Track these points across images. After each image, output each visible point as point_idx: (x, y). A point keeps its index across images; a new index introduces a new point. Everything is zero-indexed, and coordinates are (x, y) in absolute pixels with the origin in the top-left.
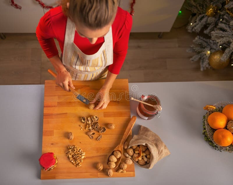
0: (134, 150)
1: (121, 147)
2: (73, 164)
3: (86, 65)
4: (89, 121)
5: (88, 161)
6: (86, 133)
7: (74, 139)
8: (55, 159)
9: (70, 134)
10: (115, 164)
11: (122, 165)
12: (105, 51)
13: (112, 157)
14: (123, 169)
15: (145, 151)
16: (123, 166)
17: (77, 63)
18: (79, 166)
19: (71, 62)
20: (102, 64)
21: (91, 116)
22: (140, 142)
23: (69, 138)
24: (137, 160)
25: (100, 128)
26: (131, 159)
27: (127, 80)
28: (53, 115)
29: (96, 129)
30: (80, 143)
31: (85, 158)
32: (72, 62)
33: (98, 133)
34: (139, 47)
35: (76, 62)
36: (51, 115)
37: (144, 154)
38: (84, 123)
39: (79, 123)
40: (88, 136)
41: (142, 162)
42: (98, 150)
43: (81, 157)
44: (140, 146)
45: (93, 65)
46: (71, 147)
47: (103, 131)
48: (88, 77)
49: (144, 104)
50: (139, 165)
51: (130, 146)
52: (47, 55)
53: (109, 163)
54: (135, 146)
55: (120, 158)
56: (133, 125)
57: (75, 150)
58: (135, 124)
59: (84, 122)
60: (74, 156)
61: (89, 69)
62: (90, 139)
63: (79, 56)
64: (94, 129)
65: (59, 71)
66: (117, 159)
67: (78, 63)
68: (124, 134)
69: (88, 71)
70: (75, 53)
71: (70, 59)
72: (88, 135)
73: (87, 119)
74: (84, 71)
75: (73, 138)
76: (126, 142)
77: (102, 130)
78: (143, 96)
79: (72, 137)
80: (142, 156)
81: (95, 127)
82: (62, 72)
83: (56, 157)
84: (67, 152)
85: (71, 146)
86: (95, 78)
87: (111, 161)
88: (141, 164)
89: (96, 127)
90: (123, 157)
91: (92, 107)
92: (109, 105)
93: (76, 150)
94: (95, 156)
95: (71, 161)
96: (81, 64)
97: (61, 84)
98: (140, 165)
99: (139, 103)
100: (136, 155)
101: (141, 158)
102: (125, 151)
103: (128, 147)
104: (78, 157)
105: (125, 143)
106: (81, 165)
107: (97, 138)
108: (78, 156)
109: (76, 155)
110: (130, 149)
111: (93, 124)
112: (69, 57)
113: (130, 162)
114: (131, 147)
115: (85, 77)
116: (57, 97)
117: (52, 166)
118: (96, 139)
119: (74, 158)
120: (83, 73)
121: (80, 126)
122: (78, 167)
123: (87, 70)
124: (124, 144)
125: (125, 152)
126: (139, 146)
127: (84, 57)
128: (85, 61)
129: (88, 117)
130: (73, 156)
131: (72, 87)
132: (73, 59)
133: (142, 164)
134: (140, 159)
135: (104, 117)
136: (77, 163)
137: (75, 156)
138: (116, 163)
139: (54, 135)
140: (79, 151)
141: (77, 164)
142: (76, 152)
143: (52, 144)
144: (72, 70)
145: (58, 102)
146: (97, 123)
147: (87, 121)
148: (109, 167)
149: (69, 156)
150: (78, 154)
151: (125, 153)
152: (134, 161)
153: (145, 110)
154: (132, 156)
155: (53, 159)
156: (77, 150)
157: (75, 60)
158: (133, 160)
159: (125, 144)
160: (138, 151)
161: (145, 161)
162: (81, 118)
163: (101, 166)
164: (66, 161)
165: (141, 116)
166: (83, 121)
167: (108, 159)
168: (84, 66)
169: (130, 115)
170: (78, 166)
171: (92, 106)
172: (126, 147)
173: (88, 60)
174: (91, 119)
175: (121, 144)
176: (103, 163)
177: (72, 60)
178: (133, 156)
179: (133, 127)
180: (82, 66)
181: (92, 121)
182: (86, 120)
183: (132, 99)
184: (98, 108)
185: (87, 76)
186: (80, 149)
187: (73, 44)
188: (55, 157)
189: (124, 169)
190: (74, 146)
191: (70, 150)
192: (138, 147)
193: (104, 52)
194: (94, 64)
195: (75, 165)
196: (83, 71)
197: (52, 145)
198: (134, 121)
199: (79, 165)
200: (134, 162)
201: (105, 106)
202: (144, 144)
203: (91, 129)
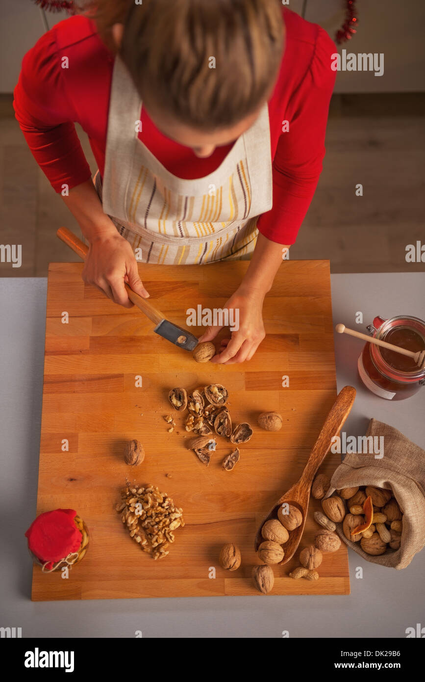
0: (347, 505)
1: (302, 492)
2: (142, 549)
3: (182, 216)
4: (195, 404)
5: (191, 537)
6: (187, 444)
7: (144, 461)
8: (81, 531)
9: (133, 446)
10: (281, 549)
11: (305, 553)
12: (245, 166)
13: (272, 527)
14: (307, 567)
15: (384, 507)
16: (308, 557)
17: (152, 206)
18: (161, 553)
19: (131, 206)
20: (237, 211)
21: (203, 387)
22: (368, 477)
23: (127, 459)
24: (356, 537)
25: (234, 425)
26: (336, 532)
27: (326, 265)
28: (75, 381)
29: (220, 429)
30: (166, 475)
31: (180, 526)
32: (134, 203)
33: (224, 444)
34: (374, 144)
35: (149, 206)
36: (72, 381)
37: (382, 519)
38: (178, 408)
39: (164, 410)
40: (191, 454)
41: (373, 545)
42: (224, 500)
43: (168, 526)
44: (368, 491)
45: (204, 213)
46: (134, 491)
47: (244, 437)
48: (191, 254)
49: (382, 349)
50: (364, 555)
51: (334, 490)
52: (51, 181)
53: (262, 546)
54: (348, 488)
55: (299, 529)
56: (345, 418)
57: (147, 502)
58: (351, 412)
59: (179, 404)
60: (144, 521)
61: (191, 229)
62: (198, 464)
63: (158, 185)
64: (212, 428)
65: (93, 236)
66: (290, 532)
67: (156, 207)
68: (312, 448)
69: (188, 237)
70: (143, 173)
71: (129, 192)
72: (193, 450)
73: (190, 396)
74: (176, 236)
75: (141, 460)
76: (320, 477)
77: (240, 432)
78: (379, 321)
79: (139, 457)
80: (375, 524)
81: (217, 422)
82: (104, 240)
83: (84, 523)
84: (121, 508)
85: (134, 487)
86: (214, 256)
87: (267, 540)
88: (370, 550)
89: (221, 424)
90: (309, 525)
91: (206, 354)
92: (261, 348)
93: (150, 501)
94: (215, 520)
95: (133, 539)
96: (165, 213)
97: (102, 283)
98: (369, 555)
99: (364, 345)
100: (352, 522)
101: (370, 529)
102: (318, 505)
103: (325, 492)
104: (158, 523)
105: (315, 476)
106: (167, 553)
107: (223, 460)
108: (157, 520)
109: (151, 516)
110: (333, 499)
111: (211, 412)
112: (123, 186)
113: (333, 543)
114: (338, 494)
115: (178, 255)
116: (90, 319)
117: (68, 557)
118: (220, 464)
119: (145, 529)
120: (173, 242)
121: (165, 418)
122: (156, 558)
123: (186, 230)
124: (314, 481)
125: (316, 510)
126: (363, 489)
127: (175, 189)
128: (177, 200)
129: (193, 390)
130: (140, 521)
131: (140, 293)
132: (136, 195)
133: (375, 552)
134: (367, 532)
135: (247, 388)
136: (156, 544)
137: (146, 522)
138: (285, 546)
139: (79, 449)
140: (160, 505)
141: (154, 549)
142: (152, 507)
143: (72, 480)
144: (137, 230)
145: (93, 339)
146: (224, 408)
147: (189, 403)
148: (263, 560)
149: (126, 521)
150: (157, 515)
151: (316, 513)
152: (345, 540)
153: (383, 367)
154: (340, 524)
155: (73, 531)
156: (155, 500)
157: (145, 198)
158: (343, 537)
159: (317, 482)
160: (362, 505)
161: (382, 541)
162: (171, 392)
163: (234, 555)
164: (116, 537)
165: (370, 389)
166: (174, 401)
167: (257, 530)
168: (174, 218)
169: (335, 382)
170: (158, 554)
171: (206, 352)
172: (319, 494)
173: (187, 198)
174: (205, 397)
175: (302, 481)
176: (242, 545)
177: (135, 198)
178: (344, 523)
179: (345, 423)
180: (166, 218)
181: (207, 403)
182: (186, 401)
183: (342, 329)
184: (225, 359)
185: (187, 251)
186: (165, 499)
187: (136, 144)
188: (81, 525)
189: (312, 567)
190: (146, 486)
191: (132, 501)
192: (361, 494)
193: (242, 168)
194: (207, 211)
195: (147, 552)
196: (172, 236)
197: (70, 484)
198: (349, 403)
199: (162, 550)
200: (348, 543)
201: (249, 353)
202: (380, 484)
203: (203, 429)
